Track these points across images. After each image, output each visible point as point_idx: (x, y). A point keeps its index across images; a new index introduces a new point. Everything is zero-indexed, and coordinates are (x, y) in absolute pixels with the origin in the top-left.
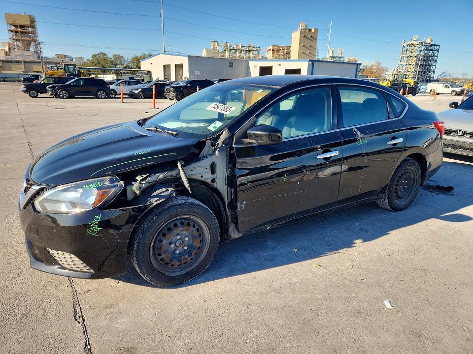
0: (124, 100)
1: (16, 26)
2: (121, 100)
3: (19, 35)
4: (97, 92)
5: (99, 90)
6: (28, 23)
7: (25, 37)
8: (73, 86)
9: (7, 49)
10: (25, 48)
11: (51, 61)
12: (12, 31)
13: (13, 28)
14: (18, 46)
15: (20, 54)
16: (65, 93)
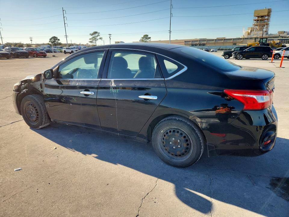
0: (273, 61)
1: (258, 17)
2: (271, 61)
3: (259, 22)
4: (263, 55)
5: (264, 54)
6: (266, 14)
7: (262, 23)
8: (247, 51)
9: (249, 31)
10: (260, 29)
11: (273, 36)
12: (255, 20)
13: (257, 18)
14: (256, 28)
15: (256, 33)
16: (241, 56)
